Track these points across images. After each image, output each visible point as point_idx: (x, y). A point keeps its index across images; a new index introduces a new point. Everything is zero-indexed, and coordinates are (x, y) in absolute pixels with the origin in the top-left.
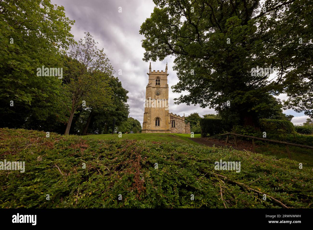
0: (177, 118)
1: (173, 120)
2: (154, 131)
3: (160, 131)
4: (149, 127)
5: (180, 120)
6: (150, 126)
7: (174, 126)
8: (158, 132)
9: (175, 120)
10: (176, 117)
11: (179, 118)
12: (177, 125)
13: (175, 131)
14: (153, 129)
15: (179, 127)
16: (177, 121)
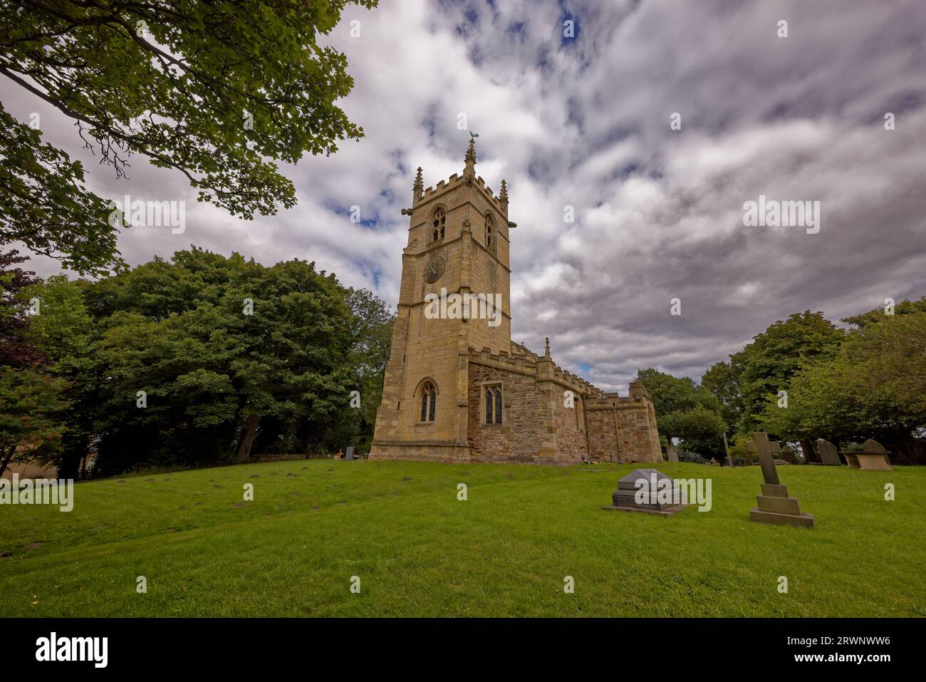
0: (509, 372)
1: (494, 387)
2: (411, 446)
3: (429, 446)
4: (391, 427)
5: (525, 381)
6: (394, 423)
7: (499, 421)
8: (424, 451)
9: (500, 385)
10: (503, 365)
11: (519, 368)
12: (511, 409)
13: (501, 448)
14: (408, 439)
15: (520, 424)
16: (511, 386)
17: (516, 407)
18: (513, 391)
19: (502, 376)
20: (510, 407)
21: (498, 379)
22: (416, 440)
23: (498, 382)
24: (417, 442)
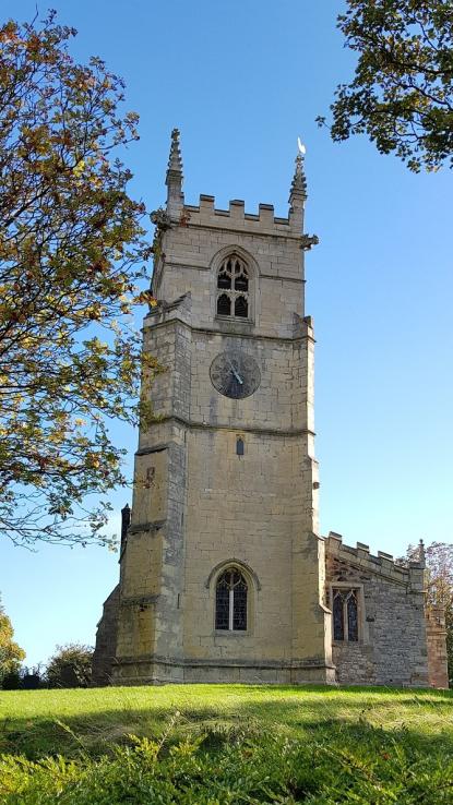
0: (371, 572)
1: (346, 591)
5: (394, 589)
6: (176, 629)
7: (355, 636)
9: (357, 590)
10: (363, 563)
11: (386, 572)
12: (375, 624)
13: (362, 672)
14: (201, 657)
15: (387, 643)
16: (374, 594)
17: (382, 622)
18: (378, 600)
19: (362, 578)
20: (373, 620)
21: (356, 581)
22: (217, 657)
23: (356, 585)
24: (219, 661)
